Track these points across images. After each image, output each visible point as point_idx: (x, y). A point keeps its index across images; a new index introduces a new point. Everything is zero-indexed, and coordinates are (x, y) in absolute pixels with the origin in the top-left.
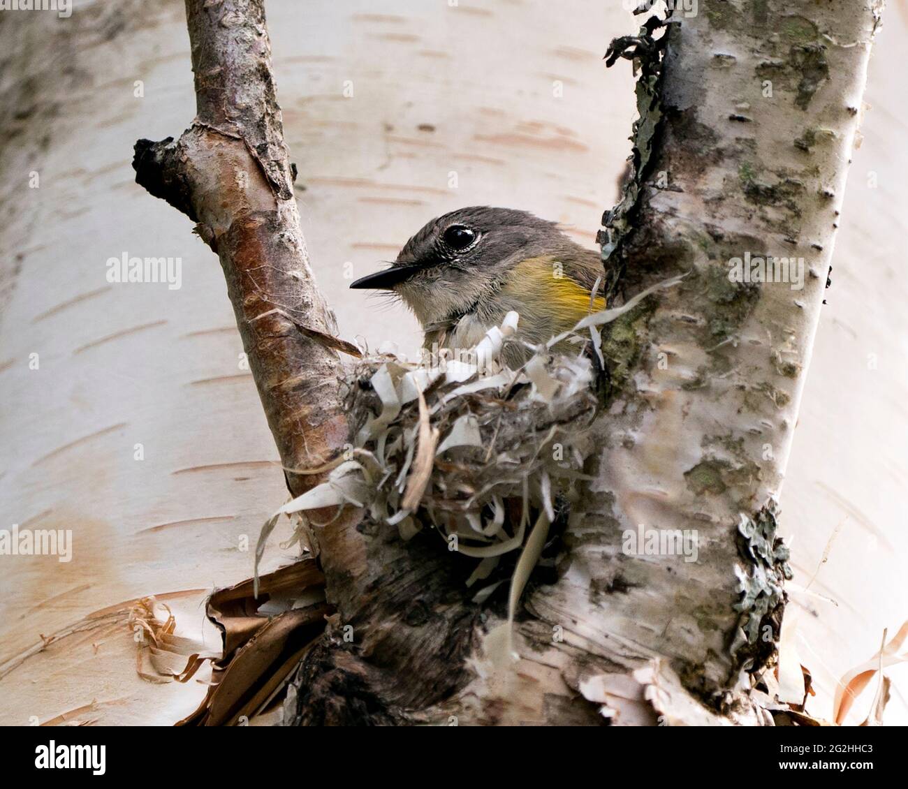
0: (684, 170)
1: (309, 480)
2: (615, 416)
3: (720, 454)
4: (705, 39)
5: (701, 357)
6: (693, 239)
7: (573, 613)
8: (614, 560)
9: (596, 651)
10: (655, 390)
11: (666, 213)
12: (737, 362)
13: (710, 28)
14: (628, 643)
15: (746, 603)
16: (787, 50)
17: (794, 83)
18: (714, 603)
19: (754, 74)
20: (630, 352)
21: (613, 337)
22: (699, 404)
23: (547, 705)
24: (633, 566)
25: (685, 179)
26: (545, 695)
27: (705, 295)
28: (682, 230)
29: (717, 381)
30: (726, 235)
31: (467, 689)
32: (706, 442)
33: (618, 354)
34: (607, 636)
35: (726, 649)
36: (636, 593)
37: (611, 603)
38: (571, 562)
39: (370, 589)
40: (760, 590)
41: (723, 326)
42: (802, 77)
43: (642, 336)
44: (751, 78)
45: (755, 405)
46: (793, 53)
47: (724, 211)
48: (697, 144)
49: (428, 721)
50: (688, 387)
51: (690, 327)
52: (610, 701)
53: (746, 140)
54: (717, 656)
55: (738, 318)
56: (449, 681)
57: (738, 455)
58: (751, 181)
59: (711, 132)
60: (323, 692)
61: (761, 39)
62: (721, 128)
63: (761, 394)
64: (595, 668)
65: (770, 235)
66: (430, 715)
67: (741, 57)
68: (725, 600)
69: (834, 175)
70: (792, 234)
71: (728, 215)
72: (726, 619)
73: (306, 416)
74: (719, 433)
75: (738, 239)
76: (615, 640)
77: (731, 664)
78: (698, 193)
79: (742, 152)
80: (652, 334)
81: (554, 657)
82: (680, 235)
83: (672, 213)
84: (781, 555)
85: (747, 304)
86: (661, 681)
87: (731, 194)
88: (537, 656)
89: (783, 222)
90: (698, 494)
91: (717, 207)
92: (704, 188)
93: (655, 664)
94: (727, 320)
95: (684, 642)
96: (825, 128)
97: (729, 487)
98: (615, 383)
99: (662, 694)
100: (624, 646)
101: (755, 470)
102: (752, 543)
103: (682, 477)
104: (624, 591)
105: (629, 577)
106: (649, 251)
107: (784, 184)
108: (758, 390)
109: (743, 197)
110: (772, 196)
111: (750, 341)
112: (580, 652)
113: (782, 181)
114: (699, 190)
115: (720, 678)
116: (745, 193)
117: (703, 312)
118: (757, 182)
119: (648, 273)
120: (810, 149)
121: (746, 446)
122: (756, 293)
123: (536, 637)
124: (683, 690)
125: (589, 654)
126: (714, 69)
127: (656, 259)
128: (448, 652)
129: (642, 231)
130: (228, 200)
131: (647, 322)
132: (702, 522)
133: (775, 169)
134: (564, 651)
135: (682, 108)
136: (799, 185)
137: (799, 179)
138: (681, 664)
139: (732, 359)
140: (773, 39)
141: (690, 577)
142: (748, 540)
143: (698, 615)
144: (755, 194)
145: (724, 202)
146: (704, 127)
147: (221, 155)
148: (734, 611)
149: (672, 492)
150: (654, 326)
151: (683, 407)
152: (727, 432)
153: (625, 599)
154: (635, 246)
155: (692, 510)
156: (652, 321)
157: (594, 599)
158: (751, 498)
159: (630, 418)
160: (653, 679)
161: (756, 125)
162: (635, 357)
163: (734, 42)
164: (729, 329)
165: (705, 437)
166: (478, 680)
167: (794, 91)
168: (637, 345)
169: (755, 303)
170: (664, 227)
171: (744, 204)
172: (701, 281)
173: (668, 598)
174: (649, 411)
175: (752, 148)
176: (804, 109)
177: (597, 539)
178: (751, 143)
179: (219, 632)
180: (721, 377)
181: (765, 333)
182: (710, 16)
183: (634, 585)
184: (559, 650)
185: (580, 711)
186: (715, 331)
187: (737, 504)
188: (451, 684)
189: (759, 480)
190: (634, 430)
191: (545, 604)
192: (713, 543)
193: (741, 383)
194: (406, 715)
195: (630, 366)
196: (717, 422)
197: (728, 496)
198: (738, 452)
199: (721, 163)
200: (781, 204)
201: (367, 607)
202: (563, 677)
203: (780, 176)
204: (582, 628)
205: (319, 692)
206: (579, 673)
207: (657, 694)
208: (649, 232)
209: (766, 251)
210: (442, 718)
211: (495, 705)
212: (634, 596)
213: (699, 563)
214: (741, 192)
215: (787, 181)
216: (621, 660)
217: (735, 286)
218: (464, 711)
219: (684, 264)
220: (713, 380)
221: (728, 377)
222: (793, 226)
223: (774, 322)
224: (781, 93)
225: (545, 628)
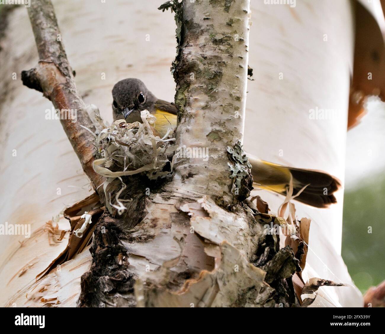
0: (192, 39)
1: (88, 165)
2: (183, 123)
3: (218, 128)
5: (206, 98)
6: (197, 60)
7: (177, 187)
8: (188, 168)
9: (184, 197)
10: (193, 111)
11: (188, 54)
12: (219, 97)
14: (196, 193)
15: (234, 175)
17: (223, 4)
18: (223, 176)
19: (209, 3)
20: (184, 101)
21: (178, 98)
22: (208, 113)
23: (171, 216)
24: (194, 168)
25: (193, 42)
26: (170, 213)
27: (204, 77)
28: (193, 58)
29: (213, 104)
30: (208, 57)
31: (146, 217)
32: (212, 125)
33: (181, 103)
34: (188, 192)
35: (230, 191)
37: (188, 181)
38: (176, 173)
39: (112, 195)
40: (238, 170)
41: (212, 86)
42: (225, 2)
43: (187, 95)
44: (208, 5)
45: (227, 111)
47: (206, 49)
48: (194, 30)
49: (135, 231)
50: (204, 108)
51: (201, 89)
52: (191, 211)
53: (210, 25)
54: (227, 194)
55: (216, 83)
56: (140, 217)
57: (224, 128)
58: (214, 38)
59: (199, 25)
62: (201, 23)
63: (228, 107)
64: (185, 202)
65: (223, 55)
66: (135, 229)
68: (227, 175)
69: (242, 33)
70: (230, 53)
71: (208, 50)
72: (228, 181)
73: (84, 144)
74: (216, 121)
75: (212, 57)
76: (191, 193)
77: (232, 196)
78: (197, 45)
79: (209, 29)
80: (190, 94)
81: (172, 201)
82: (193, 59)
83: (190, 53)
84: (245, 160)
85: (219, 78)
86: (207, 202)
87: (208, 43)
88: (166, 202)
89: (227, 50)
90: (212, 142)
91: (204, 48)
92: (199, 43)
93: (205, 198)
94: (213, 84)
95: (214, 190)
96: (236, 18)
97: (222, 138)
98: (181, 113)
99: (208, 206)
100: (194, 194)
101: (231, 132)
102: (233, 156)
103: (206, 137)
104: (192, 177)
105: (193, 172)
106: (184, 67)
107: (225, 37)
108: (227, 106)
110: (221, 42)
111: (222, 90)
112: (179, 198)
113: (224, 36)
114: (197, 44)
115: (229, 200)
116: (212, 42)
117: (205, 83)
118: (216, 38)
119: (185, 75)
120: (232, 25)
121: (226, 124)
122: (221, 74)
123: (165, 197)
124: (216, 205)
125: (183, 198)
126: (196, 4)
127: (187, 69)
128: (138, 208)
129: (181, 61)
130: (51, 82)
131: (188, 91)
132: (215, 150)
133: (221, 33)
134: (175, 199)
135: (189, 20)
136: (230, 37)
137: (230, 35)
138: (215, 197)
139: (217, 97)
141: (213, 169)
142: (232, 154)
143: (218, 180)
144: (215, 42)
145: (206, 46)
146: (196, 24)
147: (47, 68)
148: (230, 178)
149: (203, 143)
150: (190, 91)
151: (203, 115)
152: (219, 121)
153: (192, 179)
154: (180, 67)
155: (211, 147)
156: (189, 90)
157: (183, 181)
158: (231, 141)
159: (187, 122)
160: (204, 201)
161: (213, 19)
162: (186, 103)
164: (214, 87)
165: (212, 123)
166: (149, 214)
167: (223, 6)
168: (186, 99)
169: (221, 77)
170: (188, 58)
171: (212, 46)
172: (202, 73)
173: (207, 176)
174: (192, 119)
176: (228, 12)
177: (182, 163)
178: (212, 26)
179: (68, 221)
180: (214, 103)
181: (227, 86)
183: (195, 174)
184: (173, 199)
185: (182, 216)
186: (210, 88)
187: (226, 143)
189: (233, 135)
190: (189, 126)
191: (168, 187)
192: (219, 157)
193: (221, 104)
194: (128, 231)
195: (185, 106)
196: (215, 118)
197: (222, 141)
198: (223, 127)
199: (203, 34)
200: (225, 44)
202: (175, 207)
203: (223, 35)
204: (179, 191)
206: (180, 205)
207: (206, 205)
208: (183, 61)
209: (222, 60)
210: (139, 228)
211: (154, 220)
212: (195, 178)
213: (216, 164)
214: (211, 42)
215: (226, 36)
216: (194, 198)
217: (213, 72)
218: (145, 224)
219: (196, 69)
220: (211, 105)
221: (216, 103)
222: (231, 51)
223: (229, 83)
224: (219, 8)
225: (168, 193)
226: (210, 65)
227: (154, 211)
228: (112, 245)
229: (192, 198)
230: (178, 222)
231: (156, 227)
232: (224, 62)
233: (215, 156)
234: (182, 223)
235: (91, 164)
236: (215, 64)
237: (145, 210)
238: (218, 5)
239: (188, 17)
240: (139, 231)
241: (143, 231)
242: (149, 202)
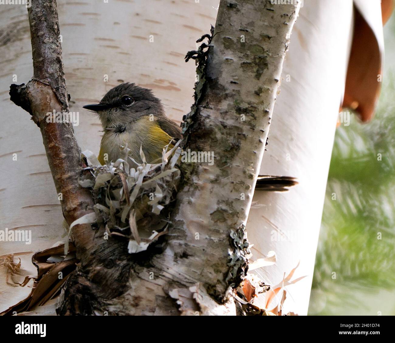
0: (213, 101)
1: (71, 213)
2: (185, 192)
3: (224, 207)
4: (223, 53)
5: (217, 171)
6: (216, 127)
7: (167, 265)
9: (175, 280)
10: (200, 183)
11: (206, 117)
12: (231, 173)
13: (224, 48)
14: (188, 277)
15: (232, 263)
16: (253, 57)
17: (255, 70)
18: (220, 263)
19: (240, 66)
20: (191, 168)
22: (217, 188)
23: (157, 299)
24: (190, 248)
25: (213, 105)
26: (156, 295)
27: (220, 148)
28: (212, 123)
29: (224, 180)
30: (228, 126)
31: (127, 293)
32: (219, 202)
33: (187, 169)
34: (180, 274)
35: (224, 280)
36: (191, 258)
37: (182, 262)
38: (168, 246)
39: (92, 254)
40: (237, 258)
41: (226, 160)
42: (258, 68)
44: (239, 68)
45: (237, 189)
46: (255, 58)
47: (228, 117)
48: (218, 91)
49: (113, 304)
50: (212, 182)
52: (180, 298)
53: (236, 90)
54: (221, 283)
55: (232, 157)
57: (230, 208)
58: (238, 106)
59: (224, 87)
60: (74, 292)
61: (243, 53)
62: (227, 86)
65: (244, 126)
66: (113, 302)
67: (235, 59)
68: (225, 261)
69: (269, 104)
70: (253, 126)
72: (224, 269)
73: (71, 189)
74: (223, 199)
75: (232, 127)
76: (183, 276)
77: (225, 285)
78: (218, 110)
79: (235, 95)
81: (160, 282)
82: (211, 125)
83: (208, 117)
84: (246, 245)
85: (235, 152)
86: (199, 292)
87: (230, 110)
88: (153, 281)
89: (250, 121)
90: (215, 222)
91: (225, 115)
92: (221, 108)
93: (198, 285)
94: (228, 157)
95: (208, 277)
96: (266, 87)
97: (227, 220)
98: (186, 180)
99: (199, 296)
100: (186, 278)
101: (237, 213)
102: (235, 241)
103: (209, 216)
104: (187, 258)
105: (189, 252)
106: (199, 131)
108: (239, 184)
109: (235, 112)
110: (246, 112)
111: (236, 166)
112: (169, 280)
113: (250, 106)
115: (221, 290)
116: (236, 110)
117: (219, 154)
118: (240, 106)
119: (199, 139)
120: (260, 94)
121: (234, 205)
122: (239, 147)
124: (208, 295)
125: (173, 281)
126: (225, 64)
127: (202, 134)
128: (120, 278)
129: (197, 123)
130: (44, 108)
132: (217, 232)
133: (247, 102)
134: (164, 279)
135: (213, 77)
136: (256, 108)
137: (256, 105)
138: (207, 285)
139: (229, 172)
140: (247, 53)
141: (211, 253)
142: (234, 239)
143: (214, 267)
144: (239, 110)
145: (228, 114)
146: (221, 85)
147: (42, 91)
148: (228, 266)
149: (206, 221)
151: (210, 189)
152: (227, 199)
153: (187, 261)
154: (194, 129)
155: (213, 228)
157: (175, 260)
158: (235, 223)
159: (191, 193)
160: (196, 290)
161: (241, 85)
162: (193, 170)
163: (233, 54)
164: (228, 161)
165: (218, 201)
166: (132, 289)
167: (255, 72)
168: (194, 166)
169: (238, 151)
170: (205, 122)
171: (235, 114)
172: (218, 143)
174: (198, 191)
175: (239, 93)
176: (258, 79)
177: (177, 238)
178: (239, 92)
179: (36, 268)
180: (225, 178)
181: (242, 163)
182: (224, 44)
183: (190, 256)
184: (162, 279)
185: (169, 302)
186: (223, 161)
187: (230, 226)
188: (121, 290)
189: (238, 217)
190: (192, 198)
191: (157, 262)
192: (220, 240)
193: (232, 181)
194: (104, 301)
195: (191, 173)
196: (223, 195)
197: (227, 223)
199: (227, 99)
200: (249, 115)
201: (91, 261)
202: (163, 289)
203: (249, 104)
204: (170, 271)
205: (73, 292)
208: (200, 124)
209: (243, 132)
210: (118, 303)
211: (137, 299)
212: (191, 260)
213: (215, 248)
214: (234, 110)
215: (252, 106)
216: (185, 283)
217: (231, 145)
218: (126, 301)
219: (212, 137)
220: (222, 180)
221: (228, 179)
222: (253, 123)
223: (245, 158)
224: (250, 74)
225: (157, 270)
226: (228, 136)
227: (138, 287)
228: (84, 313)
229: (183, 283)
230: (163, 308)
231: (138, 307)
232: (244, 135)
233: (215, 239)
234: (168, 310)
235: (74, 213)
236: (234, 135)
237: (128, 284)
238: (249, 70)
239: (213, 74)
240: (117, 306)
241: (121, 307)
242: (134, 275)
